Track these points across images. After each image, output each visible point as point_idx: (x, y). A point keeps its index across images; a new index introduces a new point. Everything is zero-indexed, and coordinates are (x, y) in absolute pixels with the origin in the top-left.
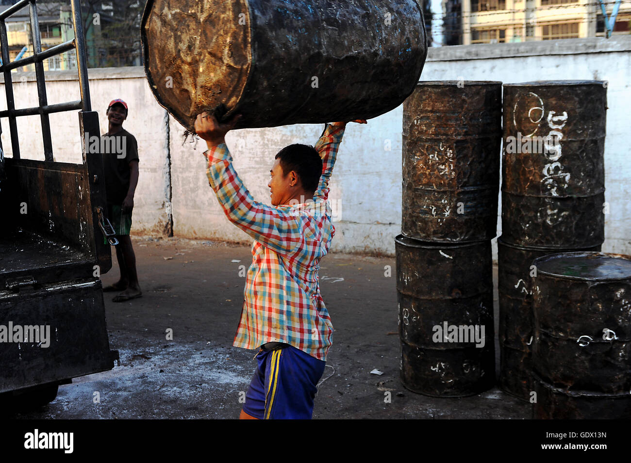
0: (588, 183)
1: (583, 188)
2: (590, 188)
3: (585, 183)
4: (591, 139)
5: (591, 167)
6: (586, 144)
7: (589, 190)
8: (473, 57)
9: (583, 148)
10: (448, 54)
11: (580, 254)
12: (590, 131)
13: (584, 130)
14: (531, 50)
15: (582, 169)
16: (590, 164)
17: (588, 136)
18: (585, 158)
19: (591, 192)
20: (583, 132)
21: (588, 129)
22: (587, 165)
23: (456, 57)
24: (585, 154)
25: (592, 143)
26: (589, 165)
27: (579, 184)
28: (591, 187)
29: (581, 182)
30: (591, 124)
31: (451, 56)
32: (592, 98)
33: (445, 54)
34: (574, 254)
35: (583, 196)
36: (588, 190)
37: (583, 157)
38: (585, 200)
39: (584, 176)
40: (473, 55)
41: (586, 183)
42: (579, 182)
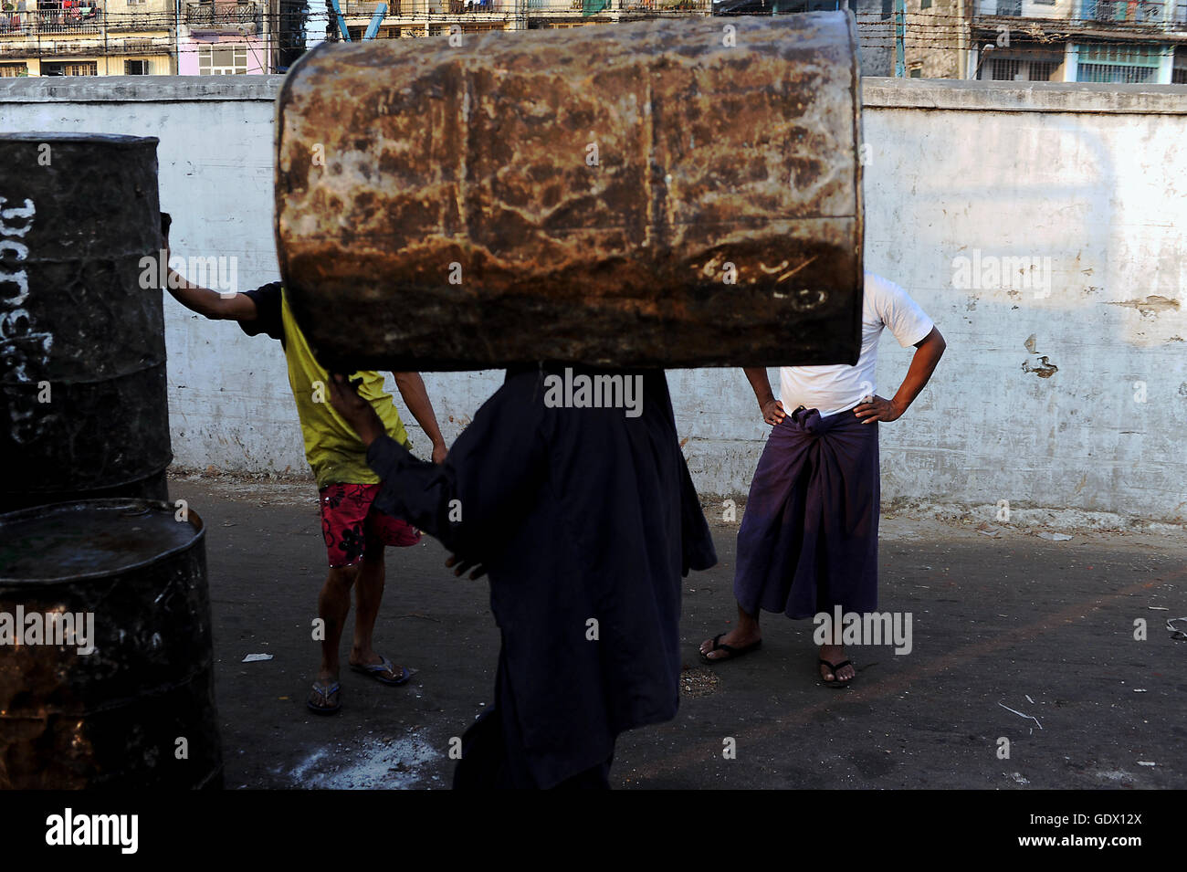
0: (98, 352)
1: (86, 363)
2: (105, 364)
3: (90, 353)
4: (95, 258)
5: (102, 319)
6: (84, 270)
7: (103, 367)
8: (127, 98)
9: (78, 279)
10: (84, 91)
11: (126, 503)
12: (92, 241)
13: (77, 240)
14: (226, 91)
15: (81, 323)
16: (99, 311)
17: (88, 253)
18: (85, 299)
19: (107, 371)
20: (76, 243)
21: (88, 237)
22: (92, 316)
23: (98, 97)
24: (84, 292)
25: (99, 268)
26: (95, 315)
27: (77, 356)
28: (108, 361)
29: (81, 351)
30: (93, 228)
31: (89, 93)
32: (91, 172)
33: (78, 90)
34: (114, 503)
35: (87, 381)
36: (99, 366)
37: (80, 298)
38: (94, 388)
39: (85, 338)
40: (127, 94)
41: (94, 352)
42: (75, 351)
